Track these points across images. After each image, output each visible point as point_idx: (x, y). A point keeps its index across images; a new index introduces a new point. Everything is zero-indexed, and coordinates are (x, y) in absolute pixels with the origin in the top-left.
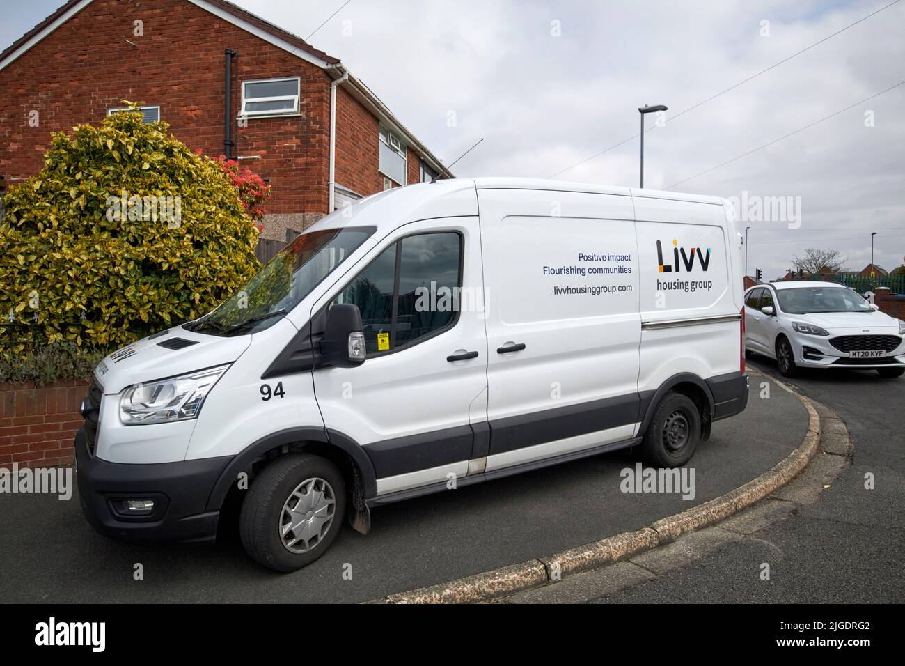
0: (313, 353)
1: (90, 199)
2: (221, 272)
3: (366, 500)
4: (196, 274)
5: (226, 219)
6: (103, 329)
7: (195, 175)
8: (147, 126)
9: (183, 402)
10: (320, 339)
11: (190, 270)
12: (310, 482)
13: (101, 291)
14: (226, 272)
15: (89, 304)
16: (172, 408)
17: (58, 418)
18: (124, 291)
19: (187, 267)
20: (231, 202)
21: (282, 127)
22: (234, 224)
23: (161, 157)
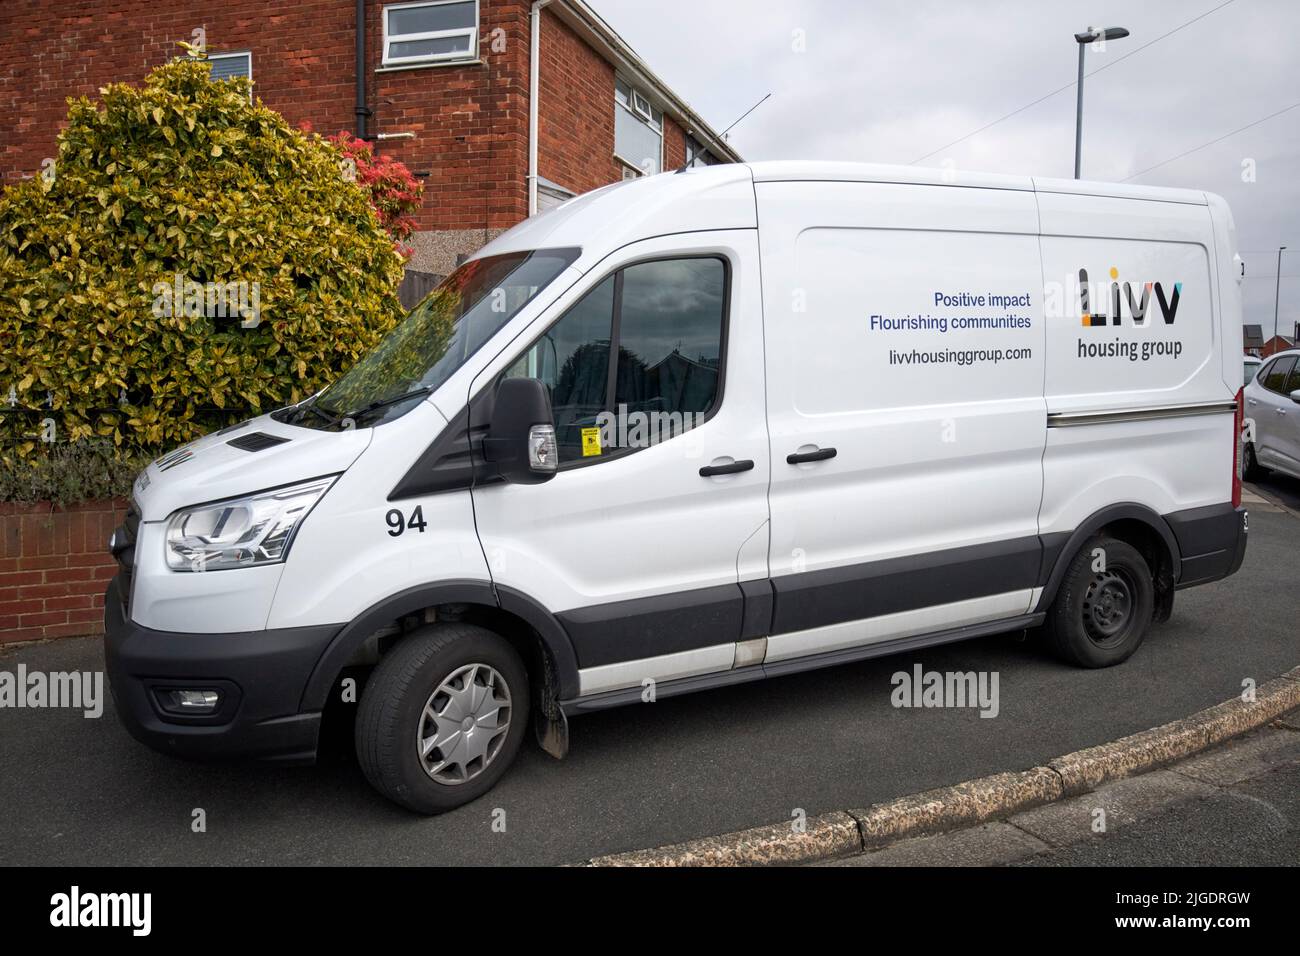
0: (472, 461)
1: (129, 207)
2: (340, 326)
3: (562, 703)
4: (300, 330)
5: (347, 240)
6: (154, 419)
7: (296, 166)
8: (218, 85)
9: (262, 536)
10: (483, 435)
11: (291, 323)
12: (469, 670)
13: (150, 357)
14: (349, 326)
15: (131, 379)
16: (245, 546)
17: (89, 560)
18: (186, 356)
19: (286, 319)
20: (356, 210)
21: (450, 83)
22: (361, 247)
23: (242, 136)
